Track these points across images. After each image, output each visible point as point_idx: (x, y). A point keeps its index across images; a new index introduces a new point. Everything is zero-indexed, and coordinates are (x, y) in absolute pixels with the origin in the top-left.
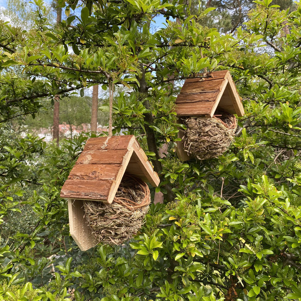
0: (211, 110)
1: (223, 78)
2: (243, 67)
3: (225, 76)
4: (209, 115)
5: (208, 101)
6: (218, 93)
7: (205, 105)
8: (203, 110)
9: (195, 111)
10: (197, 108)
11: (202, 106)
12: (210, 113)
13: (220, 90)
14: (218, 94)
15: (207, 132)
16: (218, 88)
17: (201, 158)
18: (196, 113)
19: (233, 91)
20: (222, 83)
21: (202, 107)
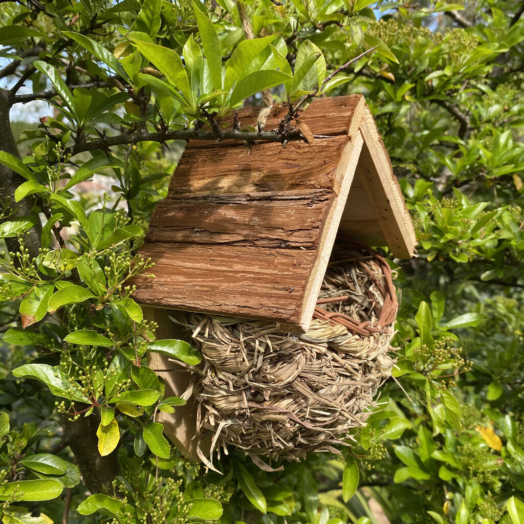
0: (302, 297)
1: (345, 132)
2: (391, 76)
3: (350, 121)
4: (293, 323)
5: (283, 244)
6: (329, 206)
7: (270, 264)
8: (262, 296)
9: (226, 293)
10: (235, 280)
11: (256, 269)
12: (298, 314)
13: (335, 189)
14: (327, 213)
15: (289, 385)
16: (323, 179)
17: (273, 467)
18: (230, 305)
19: (382, 177)
20: (339, 156)
21: (258, 278)
